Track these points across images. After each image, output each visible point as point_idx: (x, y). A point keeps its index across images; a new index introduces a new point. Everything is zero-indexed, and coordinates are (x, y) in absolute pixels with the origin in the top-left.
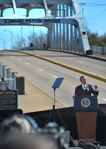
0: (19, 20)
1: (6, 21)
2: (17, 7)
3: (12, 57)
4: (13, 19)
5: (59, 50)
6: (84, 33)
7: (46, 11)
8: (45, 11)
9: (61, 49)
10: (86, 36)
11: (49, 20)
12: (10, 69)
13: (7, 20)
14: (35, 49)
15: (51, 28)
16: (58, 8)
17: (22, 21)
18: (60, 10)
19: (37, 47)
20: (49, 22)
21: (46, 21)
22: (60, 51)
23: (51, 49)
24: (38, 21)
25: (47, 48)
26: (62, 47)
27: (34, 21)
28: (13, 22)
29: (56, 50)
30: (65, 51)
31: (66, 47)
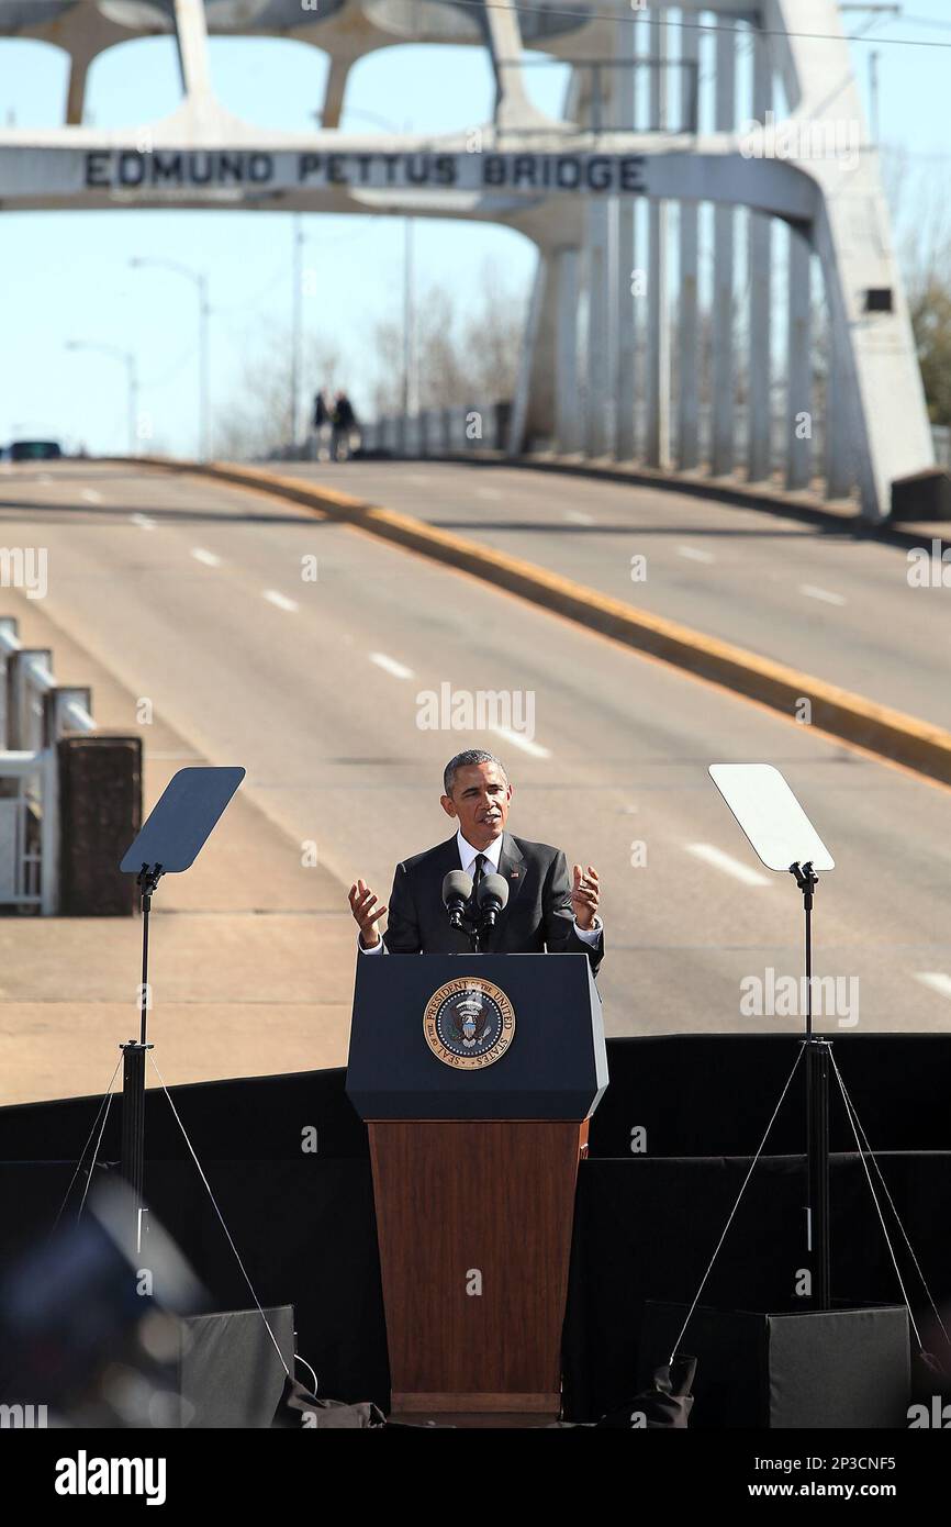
0: (232, 159)
1: (98, 162)
2: (213, 30)
3: (147, 525)
4: (166, 151)
5: (630, 467)
6: (879, 300)
7: (507, 73)
8: (496, 66)
9: (653, 458)
10: (895, 327)
11: (525, 165)
12: (29, 651)
13: (105, 154)
14: (412, 449)
15: (573, 247)
16: (642, 46)
17: (261, 168)
18: (656, 63)
19: (436, 433)
20: (533, 182)
21: (502, 170)
22: (648, 472)
23: (564, 450)
24: (418, 170)
25: (527, 445)
26: (667, 434)
27: (377, 170)
28: (167, 174)
29: (603, 462)
30: (696, 475)
31: (704, 436)
